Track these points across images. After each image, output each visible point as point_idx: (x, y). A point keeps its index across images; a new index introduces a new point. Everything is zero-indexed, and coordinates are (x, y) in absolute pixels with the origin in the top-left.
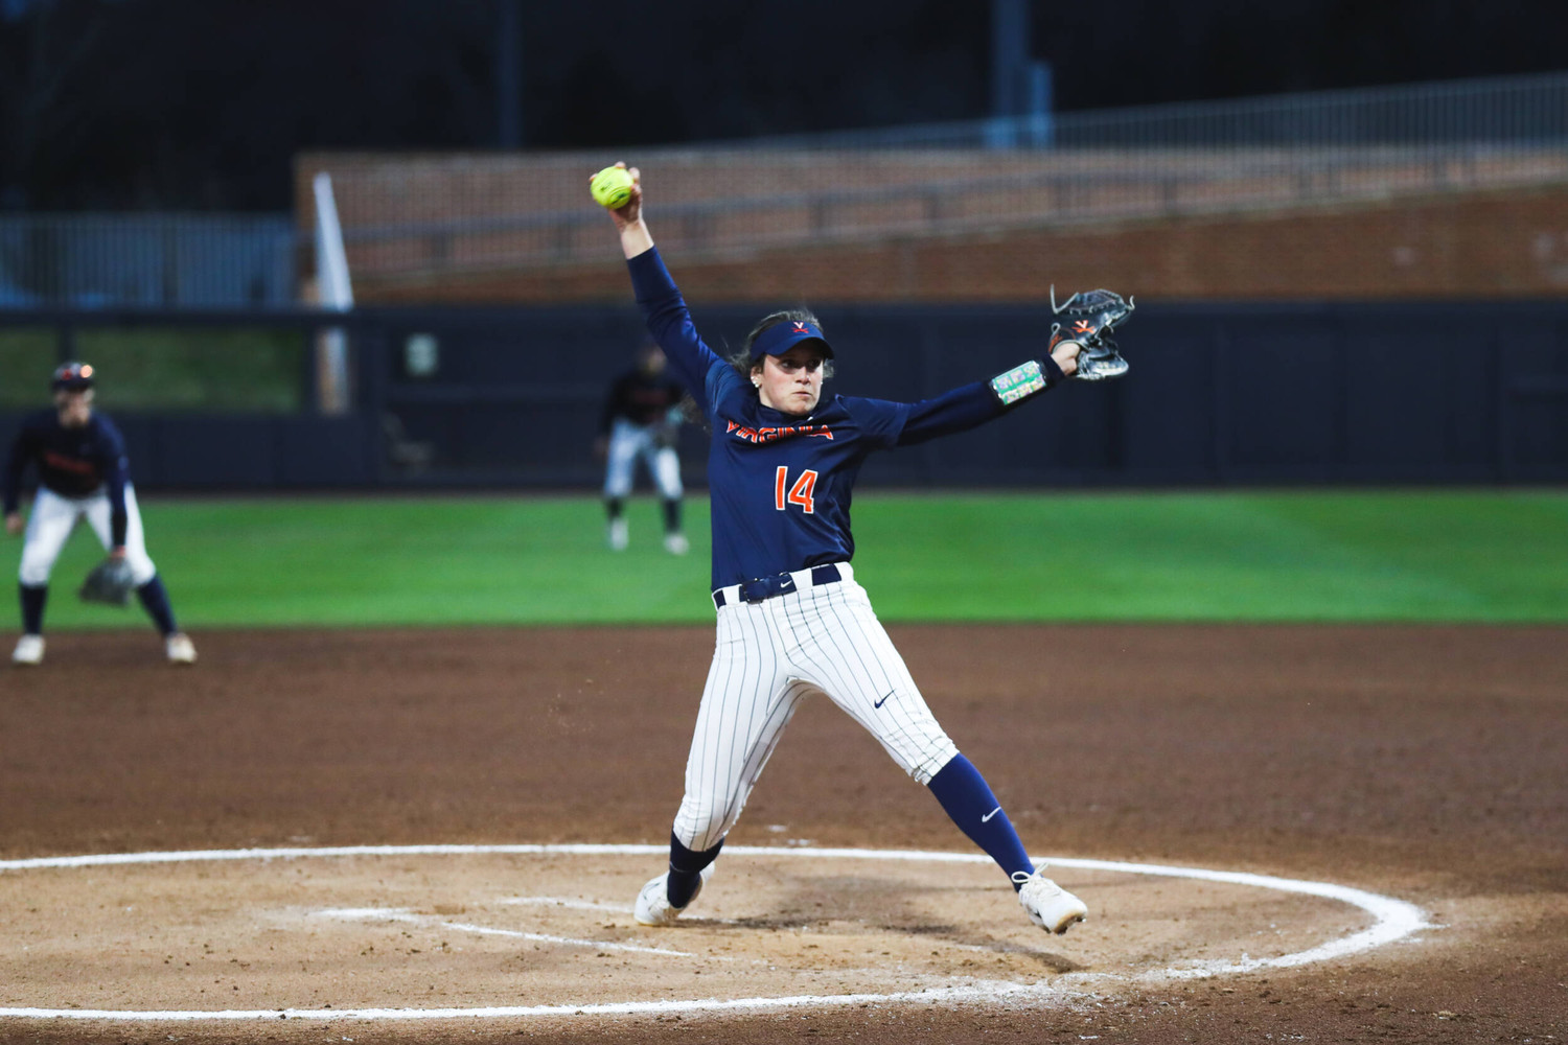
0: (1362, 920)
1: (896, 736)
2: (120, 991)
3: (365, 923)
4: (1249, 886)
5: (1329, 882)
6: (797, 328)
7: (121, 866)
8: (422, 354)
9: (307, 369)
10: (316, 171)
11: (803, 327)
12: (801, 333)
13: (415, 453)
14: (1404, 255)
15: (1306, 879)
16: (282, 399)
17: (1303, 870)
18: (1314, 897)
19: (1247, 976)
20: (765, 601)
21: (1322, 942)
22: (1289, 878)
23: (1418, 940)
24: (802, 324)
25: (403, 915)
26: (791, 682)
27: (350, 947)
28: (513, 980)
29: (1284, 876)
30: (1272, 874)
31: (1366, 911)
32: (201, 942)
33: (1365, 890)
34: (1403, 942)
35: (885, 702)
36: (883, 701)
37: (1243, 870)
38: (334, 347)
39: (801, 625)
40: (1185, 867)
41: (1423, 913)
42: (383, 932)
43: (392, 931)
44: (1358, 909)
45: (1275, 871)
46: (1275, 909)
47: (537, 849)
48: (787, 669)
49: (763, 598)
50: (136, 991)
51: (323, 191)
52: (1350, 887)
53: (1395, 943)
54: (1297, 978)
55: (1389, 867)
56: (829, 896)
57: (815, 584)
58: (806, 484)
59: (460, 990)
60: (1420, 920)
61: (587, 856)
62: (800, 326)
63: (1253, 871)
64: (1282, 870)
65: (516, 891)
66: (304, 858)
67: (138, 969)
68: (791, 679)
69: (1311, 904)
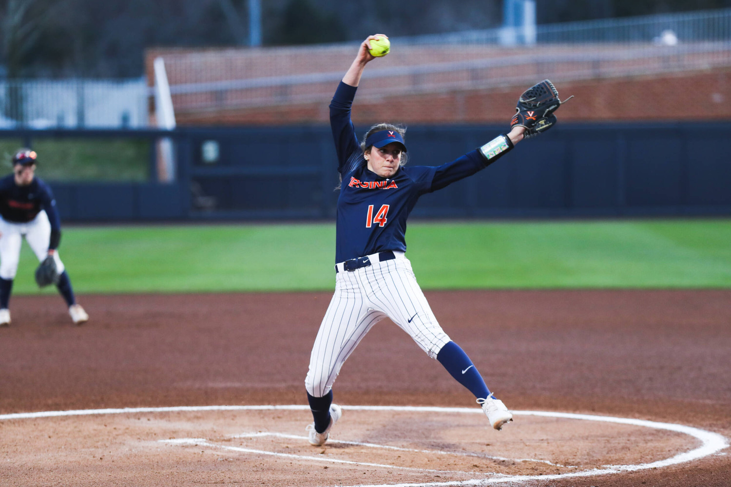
0: (695, 444)
1: (419, 336)
2: (57, 482)
3: (183, 446)
4: (637, 426)
5: (678, 423)
6: (390, 134)
7: (57, 417)
8: (211, 151)
9: (152, 160)
10: (155, 57)
11: (393, 134)
12: (392, 137)
13: (206, 202)
14: (717, 98)
15: (666, 422)
16: (138, 175)
17: (664, 417)
18: (670, 431)
19: (636, 472)
20: (356, 270)
21: (674, 455)
22: (657, 421)
23: (723, 454)
24: (392, 132)
25: (202, 442)
26: (370, 311)
27: (175, 459)
28: (259, 476)
29: (655, 420)
30: (649, 420)
31: (697, 439)
32: (98, 456)
33: (697, 427)
34: (716, 455)
35: (413, 319)
36: (412, 319)
37: (634, 417)
38: (166, 148)
39: (373, 281)
40: (603, 416)
41: (727, 440)
42: (191, 451)
43: (196, 450)
44: (693, 438)
45: (650, 417)
46: (650, 438)
47: (271, 407)
48: (367, 304)
49: (355, 269)
50: (66, 482)
51: (159, 67)
52: (689, 426)
53: (712, 455)
54: (661, 474)
55: (709, 416)
56: (420, 431)
57: (380, 260)
58: (383, 212)
59: (232, 481)
60: (725, 443)
61: (296, 411)
62: (392, 133)
63: (638, 418)
64: (654, 417)
65: (261, 430)
66: (151, 413)
67: (67, 471)
68: (370, 309)
69: (668, 435)
